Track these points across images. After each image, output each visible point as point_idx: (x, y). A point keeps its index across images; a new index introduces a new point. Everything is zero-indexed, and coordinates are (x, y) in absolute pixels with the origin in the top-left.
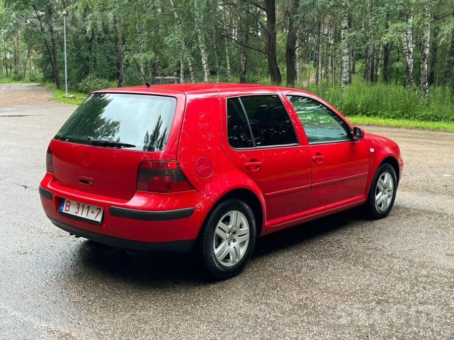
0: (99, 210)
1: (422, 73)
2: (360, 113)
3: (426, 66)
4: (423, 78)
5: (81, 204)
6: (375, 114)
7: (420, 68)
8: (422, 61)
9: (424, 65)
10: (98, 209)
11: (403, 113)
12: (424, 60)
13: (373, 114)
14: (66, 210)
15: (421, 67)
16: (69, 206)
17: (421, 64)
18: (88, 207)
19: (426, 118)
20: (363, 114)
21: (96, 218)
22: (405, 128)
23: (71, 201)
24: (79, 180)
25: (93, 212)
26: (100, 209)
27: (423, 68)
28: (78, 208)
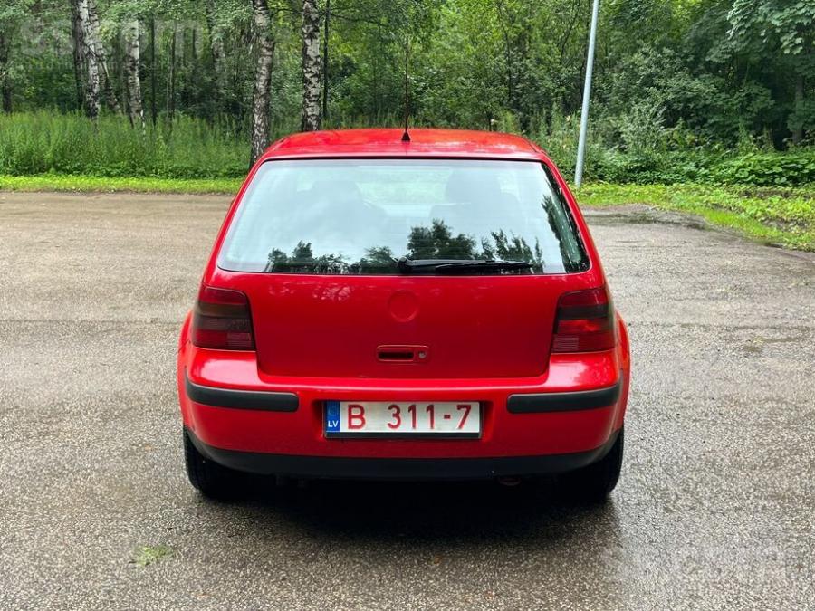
0: (464, 410)
1: (132, 93)
2: (52, 169)
3: (138, 80)
4: (135, 102)
5: (404, 406)
6: (80, 170)
7: (127, 84)
8: (130, 71)
9: (135, 79)
10: (459, 407)
11: (134, 167)
12: (133, 69)
13: (75, 169)
14: (351, 426)
15: (130, 81)
16: (361, 417)
17: (129, 77)
18: (431, 409)
19: (178, 174)
20: (58, 169)
21: (461, 426)
22: (190, 194)
23: (363, 404)
24: (377, 356)
25: (447, 417)
26: (469, 408)
27: (133, 85)
28: (396, 415)
